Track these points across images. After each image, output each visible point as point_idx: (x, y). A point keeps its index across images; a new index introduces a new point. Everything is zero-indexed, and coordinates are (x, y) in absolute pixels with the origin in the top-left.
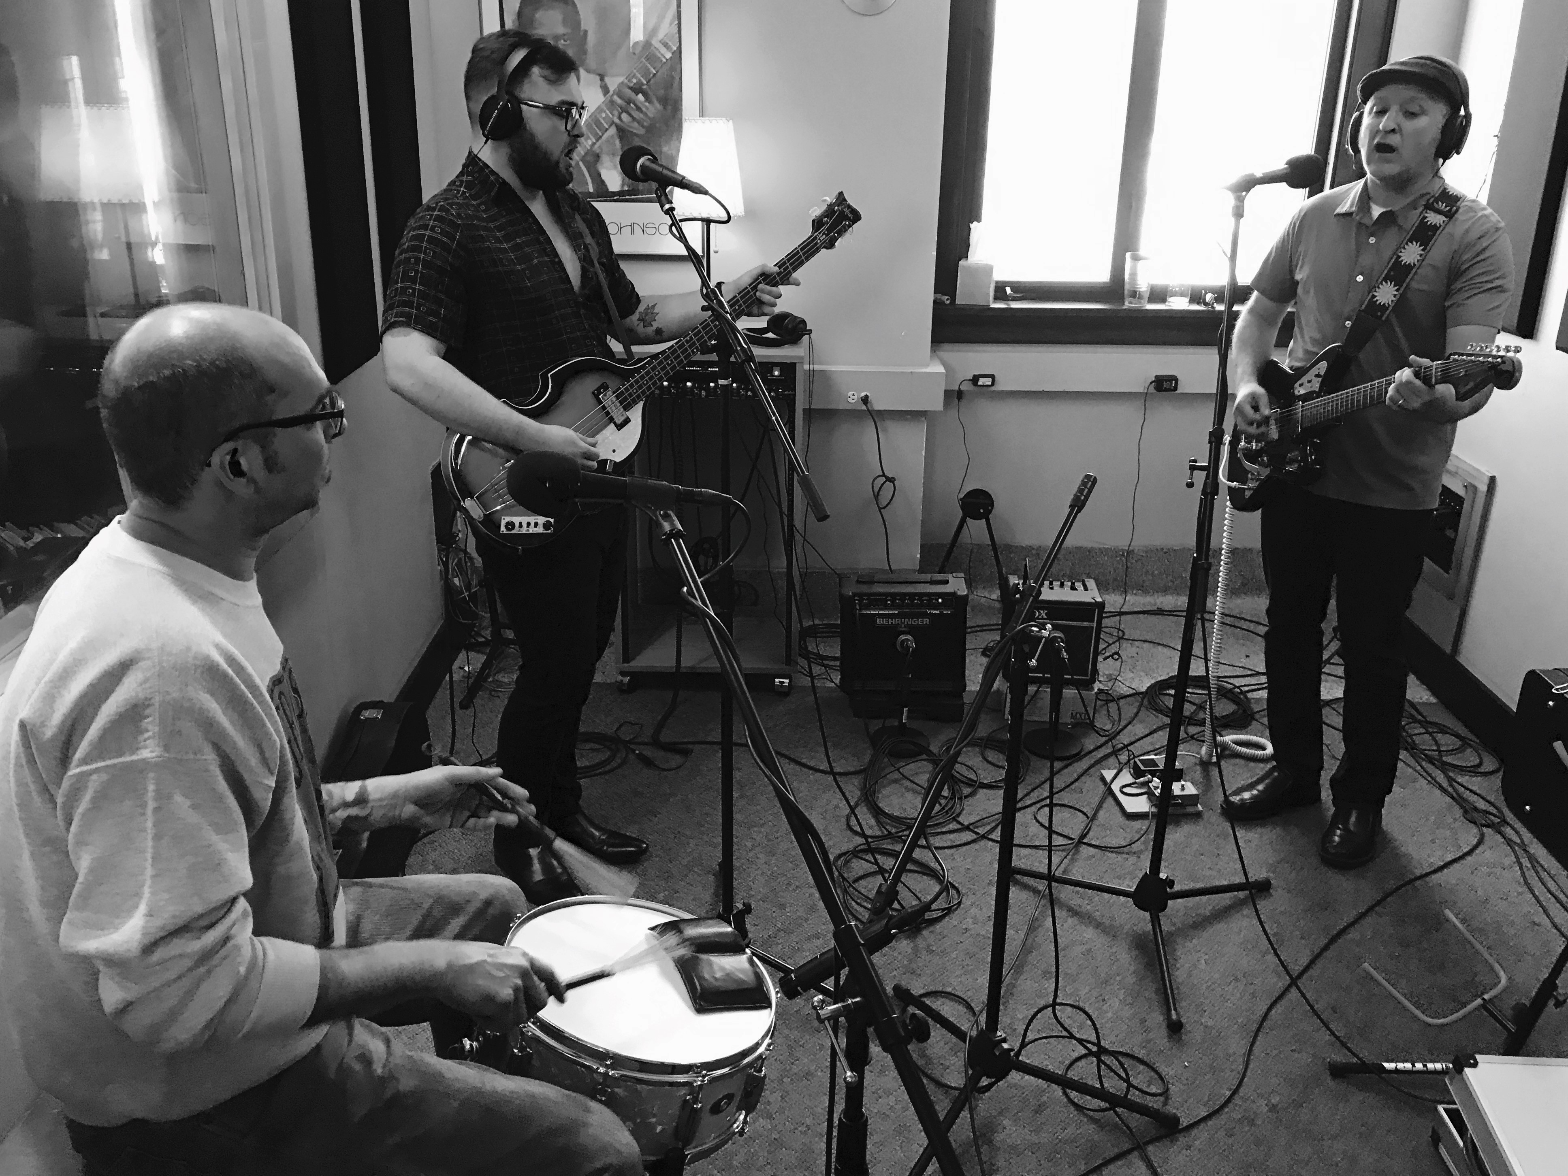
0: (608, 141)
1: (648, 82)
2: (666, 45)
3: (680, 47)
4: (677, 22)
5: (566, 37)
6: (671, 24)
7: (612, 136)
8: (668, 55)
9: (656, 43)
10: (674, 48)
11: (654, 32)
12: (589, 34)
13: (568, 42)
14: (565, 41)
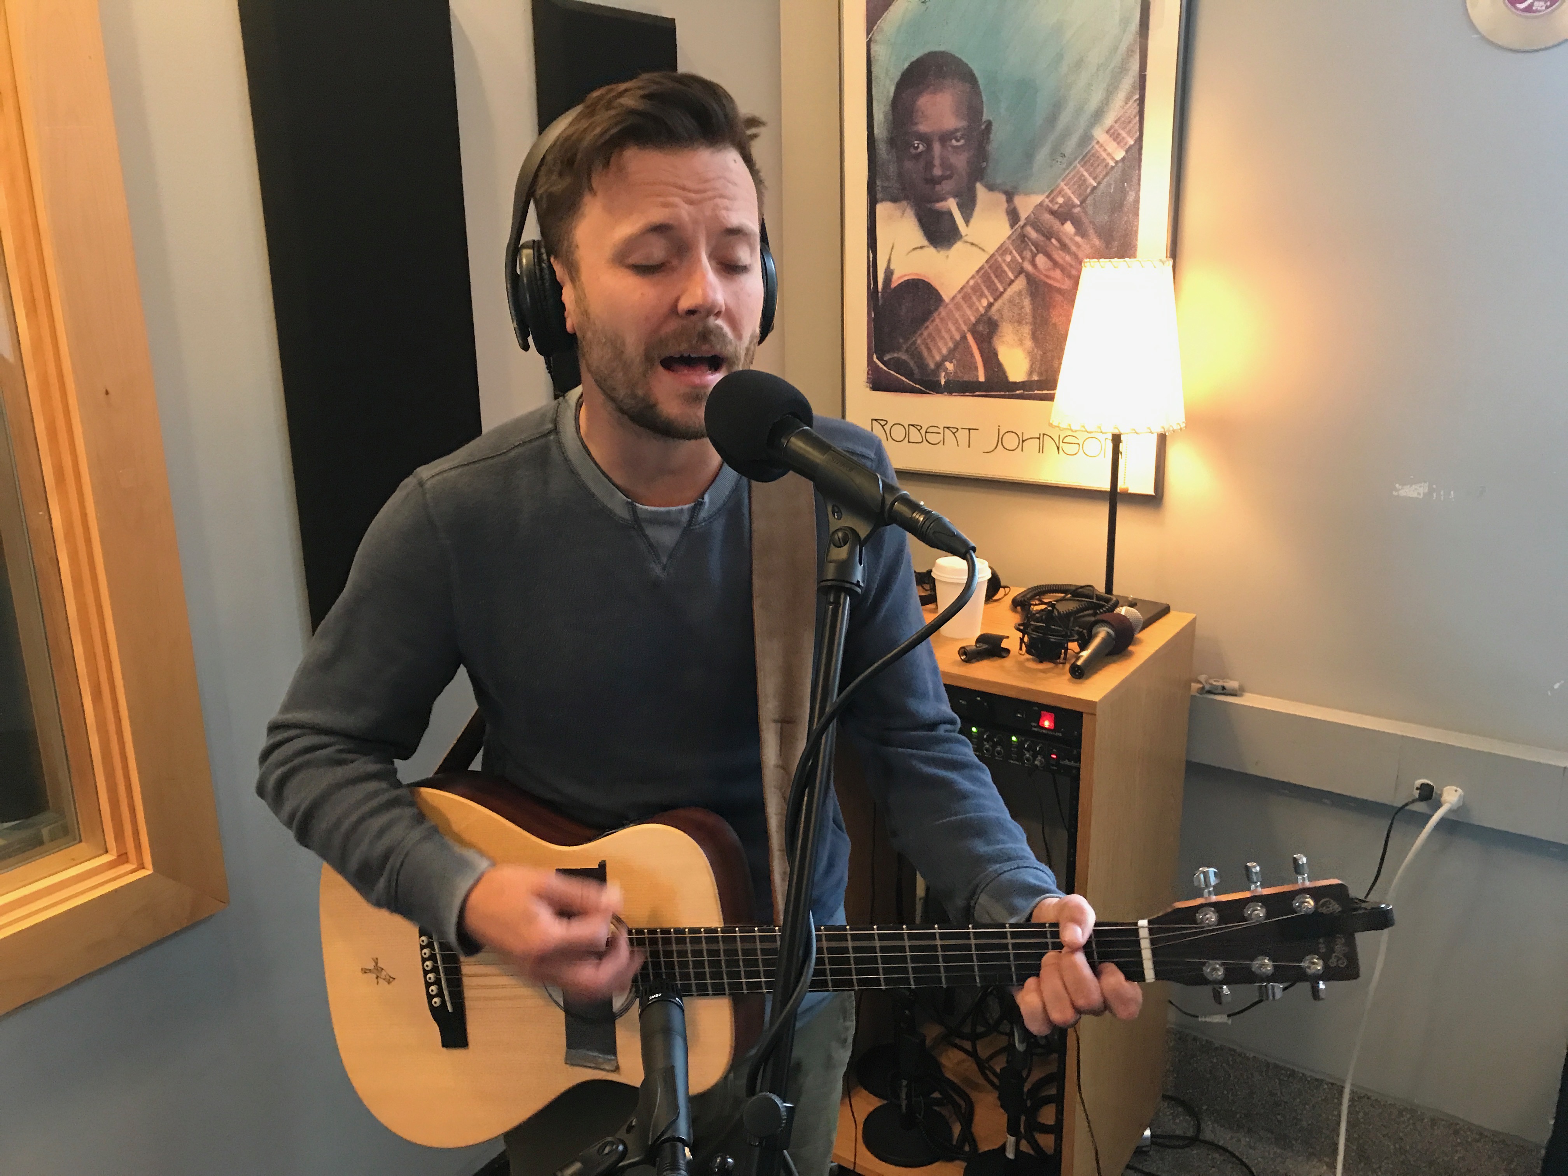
0: (1011, 301)
1: (1081, 203)
2: (1116, 137)
3: (1140, 140)
4: (1137, 96)
5: (959, 134)
6: (1128, 99)
7: (1020, 293)
8: (1120, 155)
9: (1099, 134)
10: (1132, 142)
11: (1098, 115)
12: (994, 128)
13: (962, 142)
14: (958, 141)
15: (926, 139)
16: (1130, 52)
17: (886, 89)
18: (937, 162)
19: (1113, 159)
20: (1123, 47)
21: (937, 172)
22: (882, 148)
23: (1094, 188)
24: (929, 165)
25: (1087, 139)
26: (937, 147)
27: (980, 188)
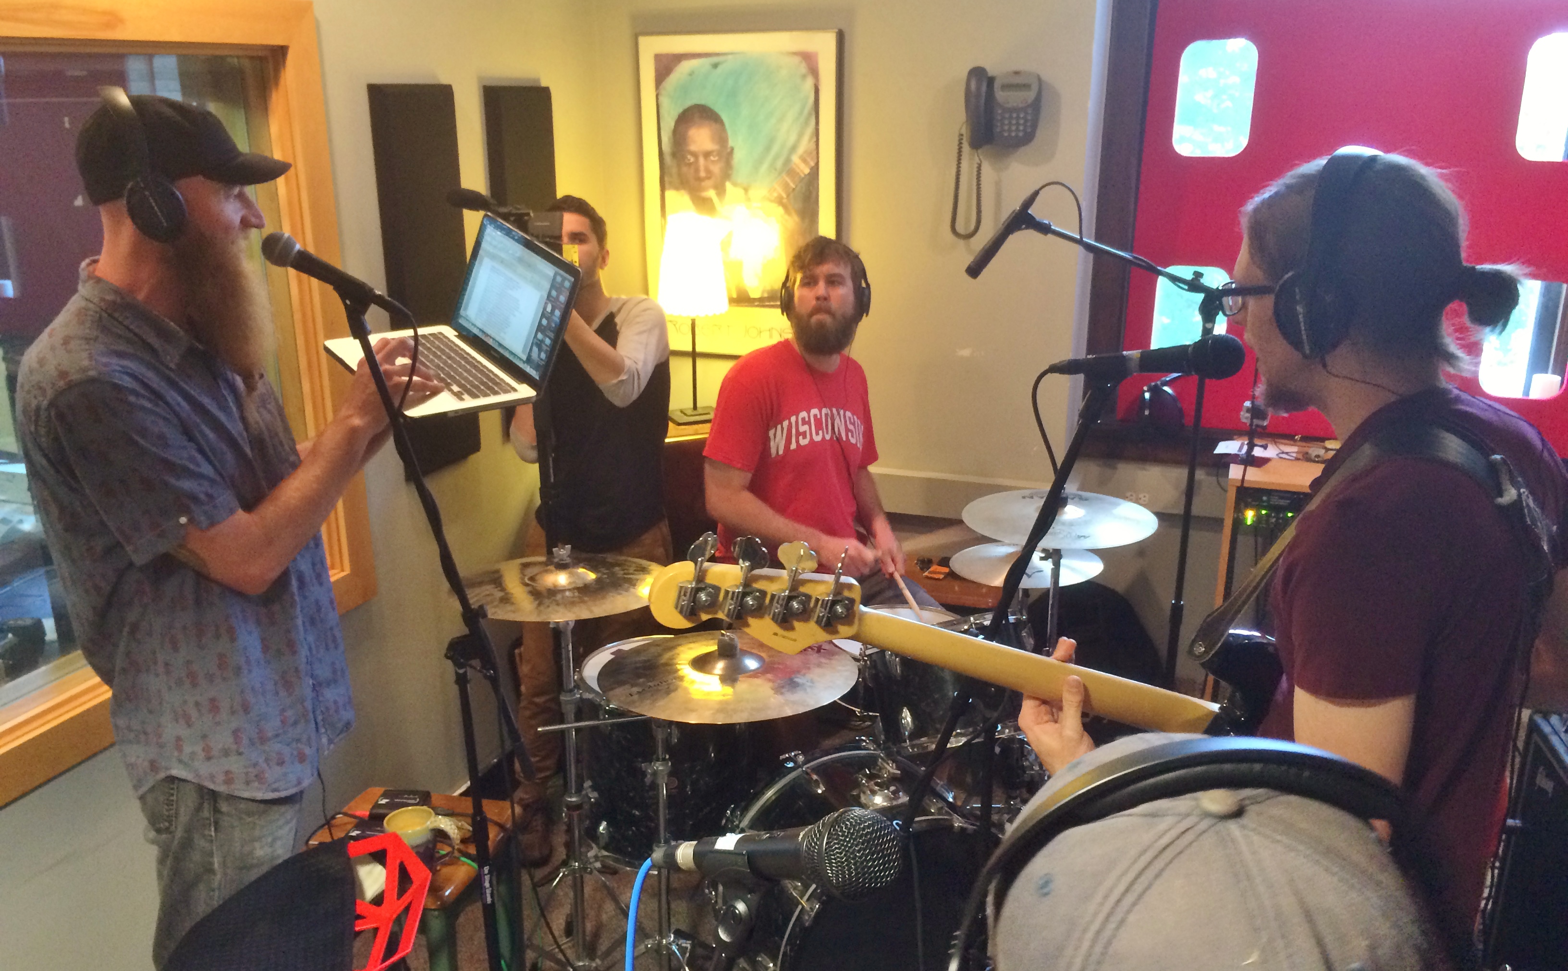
1: (787, 196)
2: (804, 161)
3: (817, 164)
4: (815, 140)
5: (715, 154)
6: (810, 140)
8: (807, 171)
9: (795, 159)
10: (812, 164)
11: (794, 148)
12: (735, 151)
13: (716, 158)
14: (714, 157)
15: (695, 155)
16: (810, 114)
17: (669, 123)
18: (702, 168)
19: (803, 173)
20: (806, 111)
21: (702, 174)
22: (668, 159)
23: (794, 189)
24: (697, 170)
25: (788, 161)
26: (702, 161)
27: (728, 185)
